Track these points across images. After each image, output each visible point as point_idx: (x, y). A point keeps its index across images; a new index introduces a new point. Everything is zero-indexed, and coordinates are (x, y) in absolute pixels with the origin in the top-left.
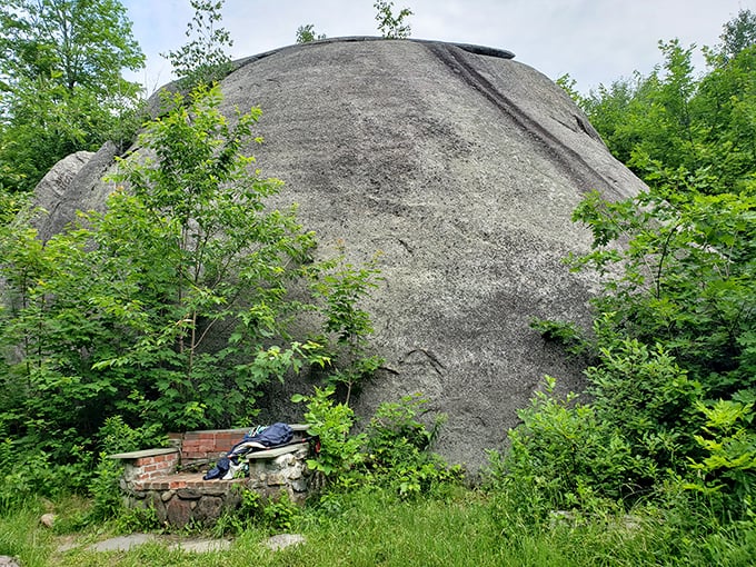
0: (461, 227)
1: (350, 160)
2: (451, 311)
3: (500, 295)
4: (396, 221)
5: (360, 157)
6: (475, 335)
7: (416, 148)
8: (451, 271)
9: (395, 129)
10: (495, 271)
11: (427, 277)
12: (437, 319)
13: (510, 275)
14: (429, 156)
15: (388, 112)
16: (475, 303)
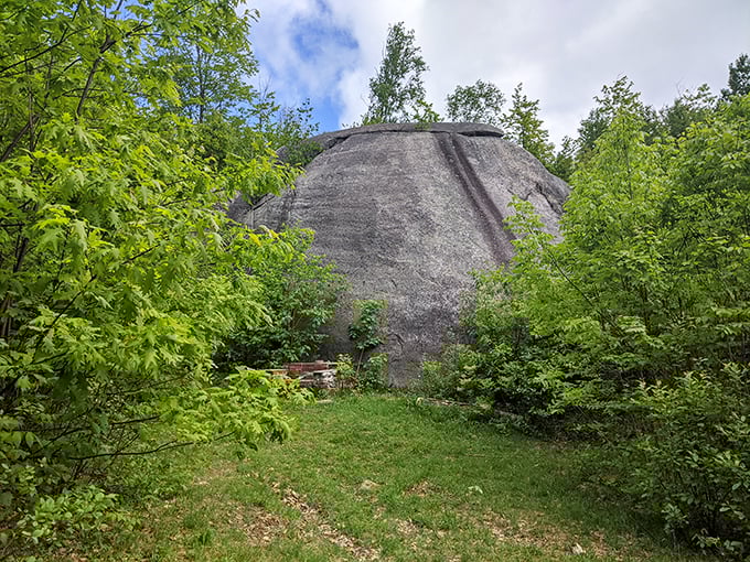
0: (422, 274)
1: (371, 235)
2: (410, 317)
3: (434, 310)
4: (391, 269)
5: (377, 234)
6: (419, 328)
7: (406, 229)
8: (414, 296)
9: (398, 217)
10: (434, 298)
11: (402, 299)
12: (403, 320)
13: (441, 299)
14: (412, 234)
15: (395, 205)
16: (421, 313)
